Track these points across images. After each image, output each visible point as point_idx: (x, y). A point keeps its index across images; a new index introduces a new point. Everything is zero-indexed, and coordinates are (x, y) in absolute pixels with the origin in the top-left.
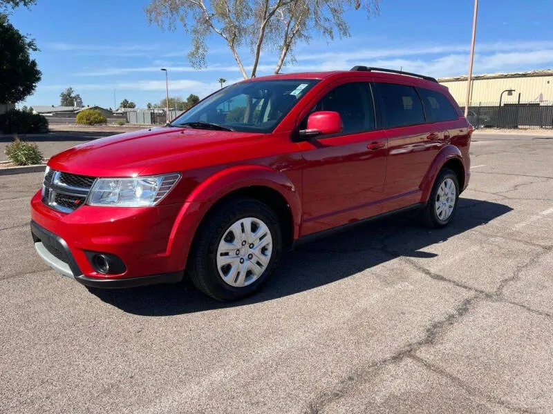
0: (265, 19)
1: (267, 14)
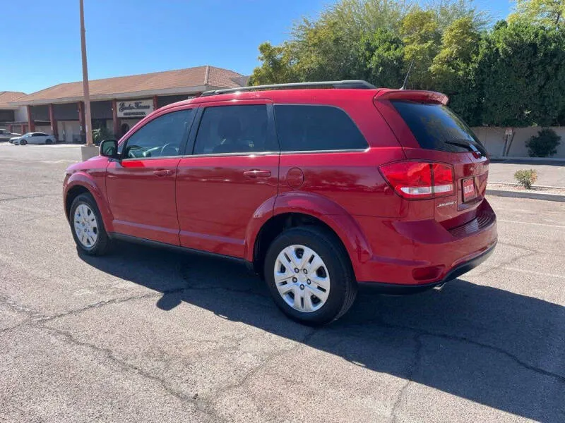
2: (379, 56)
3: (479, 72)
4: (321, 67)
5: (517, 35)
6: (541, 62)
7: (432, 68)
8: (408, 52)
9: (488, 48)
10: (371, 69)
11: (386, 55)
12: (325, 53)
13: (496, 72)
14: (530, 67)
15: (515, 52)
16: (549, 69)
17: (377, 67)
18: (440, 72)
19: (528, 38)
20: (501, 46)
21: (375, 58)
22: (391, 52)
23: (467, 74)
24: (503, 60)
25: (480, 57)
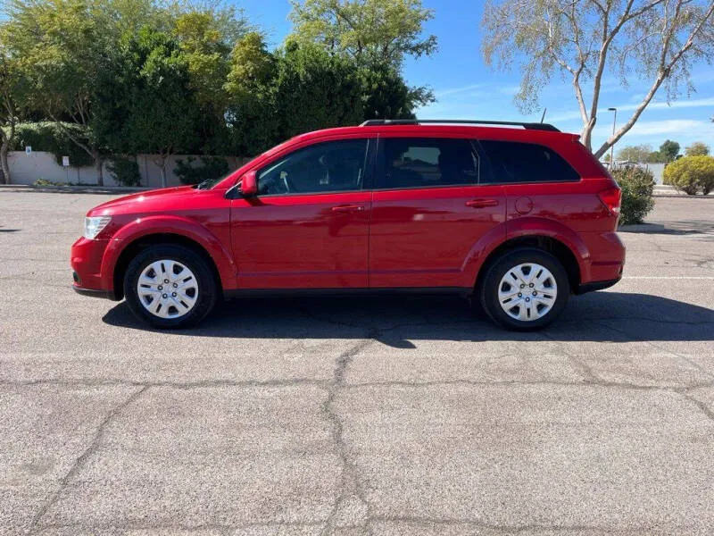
0: (605, 40)
1: (608, 34)
2: (155, 62)
3: (281, 96)
4: (68, 66)
5: (317, 61)
6: (339, 93)
7: (227, 86)
8: (193, 62)
9: (287, 71)
10: (145, 77)
11: (166, 61)
12: (71, 47)
13: (298, 99)
14: (330, 96)
15: (316, 81)
16: (347, 101)
17: (155, 76)
18: (237, 92)
19: (327, 67)
20: (301, 71)
21: (149, 64)
22: (172, 59)
23: (268, 98)
24: (304, 87)
25: (280, 81)
